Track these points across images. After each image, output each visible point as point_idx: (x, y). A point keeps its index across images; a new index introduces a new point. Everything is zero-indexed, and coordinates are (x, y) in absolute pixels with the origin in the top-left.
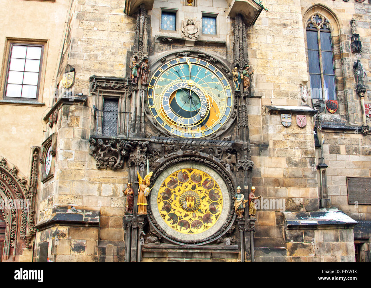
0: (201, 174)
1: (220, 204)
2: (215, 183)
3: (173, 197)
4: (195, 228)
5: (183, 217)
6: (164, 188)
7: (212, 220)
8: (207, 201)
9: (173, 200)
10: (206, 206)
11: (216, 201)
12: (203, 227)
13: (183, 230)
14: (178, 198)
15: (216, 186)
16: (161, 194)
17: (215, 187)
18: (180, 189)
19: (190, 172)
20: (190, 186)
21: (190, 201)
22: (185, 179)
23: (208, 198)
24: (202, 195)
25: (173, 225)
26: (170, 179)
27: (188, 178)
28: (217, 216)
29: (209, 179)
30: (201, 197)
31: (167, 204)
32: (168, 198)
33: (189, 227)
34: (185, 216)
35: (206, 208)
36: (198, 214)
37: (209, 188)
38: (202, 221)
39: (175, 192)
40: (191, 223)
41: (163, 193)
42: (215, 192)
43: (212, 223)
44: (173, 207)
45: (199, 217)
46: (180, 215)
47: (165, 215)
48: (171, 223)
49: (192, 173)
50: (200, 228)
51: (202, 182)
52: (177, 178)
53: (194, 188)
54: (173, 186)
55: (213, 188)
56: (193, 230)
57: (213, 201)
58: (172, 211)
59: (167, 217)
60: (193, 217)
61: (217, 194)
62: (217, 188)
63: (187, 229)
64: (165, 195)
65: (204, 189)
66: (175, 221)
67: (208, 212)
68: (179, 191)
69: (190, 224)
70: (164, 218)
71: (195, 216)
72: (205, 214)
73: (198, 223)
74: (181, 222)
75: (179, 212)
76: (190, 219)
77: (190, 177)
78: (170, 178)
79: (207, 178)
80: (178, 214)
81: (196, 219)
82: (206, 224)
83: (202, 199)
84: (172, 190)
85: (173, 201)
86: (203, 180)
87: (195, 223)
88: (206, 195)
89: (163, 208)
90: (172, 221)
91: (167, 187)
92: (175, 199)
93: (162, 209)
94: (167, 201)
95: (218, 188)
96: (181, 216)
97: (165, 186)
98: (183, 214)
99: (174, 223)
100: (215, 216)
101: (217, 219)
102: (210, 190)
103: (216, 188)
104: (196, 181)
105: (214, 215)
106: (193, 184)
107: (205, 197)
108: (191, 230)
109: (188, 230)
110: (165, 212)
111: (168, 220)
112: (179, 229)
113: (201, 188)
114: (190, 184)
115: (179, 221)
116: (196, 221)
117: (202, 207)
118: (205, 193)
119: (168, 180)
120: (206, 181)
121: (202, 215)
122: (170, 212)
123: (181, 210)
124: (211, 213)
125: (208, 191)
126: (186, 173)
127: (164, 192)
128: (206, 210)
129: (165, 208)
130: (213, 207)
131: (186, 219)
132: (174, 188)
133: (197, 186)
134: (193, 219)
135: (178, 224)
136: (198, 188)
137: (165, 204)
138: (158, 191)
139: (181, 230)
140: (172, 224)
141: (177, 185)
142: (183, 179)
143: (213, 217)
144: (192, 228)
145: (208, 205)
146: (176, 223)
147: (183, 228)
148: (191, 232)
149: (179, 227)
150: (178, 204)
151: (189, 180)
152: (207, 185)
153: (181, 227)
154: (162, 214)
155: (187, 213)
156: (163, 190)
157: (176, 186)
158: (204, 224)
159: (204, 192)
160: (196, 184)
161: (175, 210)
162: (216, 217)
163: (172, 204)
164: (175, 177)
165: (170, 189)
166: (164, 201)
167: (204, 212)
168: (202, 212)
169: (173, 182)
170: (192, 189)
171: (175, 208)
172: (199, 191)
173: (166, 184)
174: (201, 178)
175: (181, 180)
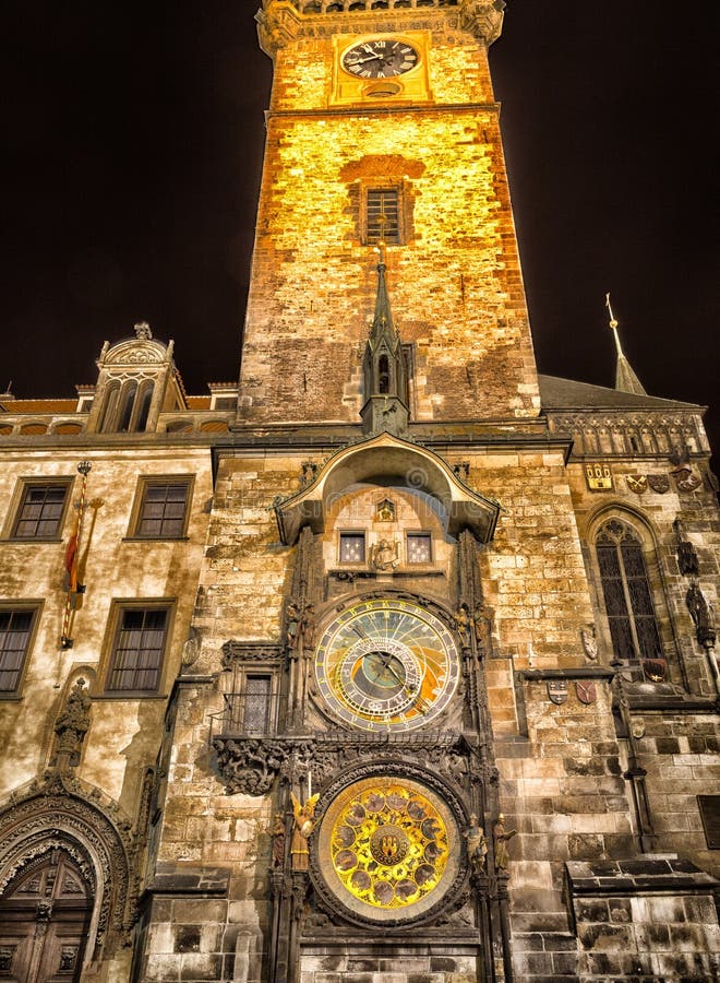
0: (350, 884)
1: (344, 818)
2: (335, 856)
3: (416, 865)
4: (402, 797)
5: (413, 824)
6: (425, 887)
7: (368, 798)
8: (361, 832)
9: (417, 861)
10: (367, 826)
11: (347, 825)
12: (389, 794)
13: (421, 804)
14: (407, 860)
15: (335, 849)
16: (434, 880)
17: (338, 849)
18: (398, 875)
19: (368, 895)
20: (379, 870)
21: (389, 845)
22: (382, 888)
23: (358, 837)
24: (365, 846)
25: (435, 818)
26: (407, 898)
27: (375, 887)
28: (357, 801)
29: (341, 869)
30: (368, 844)
31: (430, 858)
32: (425, 867)
33: (411, 803)
34: (410, 824)
35: (369, 822)
36: (387, 818)
37: (348, 853)
38: (386, 804)
39: (409, 873)
40: (405, 810)
41: (429, 880)
42: (342, 841)
43: (372, 793)
44: (422, 849)
45: (387, 813)
46: (416, 829)
47: (441, 840)
48: (438, 823)
49: (364, 893)
50: (395, 795)
51: (354, 868)
52: (394, 896)
53: (373, 866)
54: (408, 884)
55: (341, 849)
56: (407, 797)
57: (353, 827)
58: (427, 841)
59: (438, 835)
60: (396, 817)
61: (339, 837)
62: (336, 846)
63: (415, 802)
64: (427, 874)
65: (356, 855)
66: (428, 824)
67: (368, 814)
68: (400, 872)
69: (406, 807)
70: (445, 835)
71: (392, 816)
72: (375, 814)
73: (394, 803)
74: (420, 818)
75: (415, 836)
76: (403, 816)
77: (372, 887)
78: (406, 901)
79: (342, 872)
80: (419, 833)
81: (393, 812)
82: (382, 796)
83: (367, 840)
84: (412, 878)
85: (418, 859)
86: (351, 872)
87: (398, 805)
88: (358, 844)
89: (440, 853)
90: (434, 825)
91: (419, 887)
92: (413, 860)
93: (443, 853)
94: (427, 863)
95: (333, 846)
96: (415, 827)
97: (421, 890)
98: (411, 829)
99: (433, 820)
100: (360, 802)
102: (349, 849)
103: (338, 847)
104: (364, 876)
105: (362, 805)
106: (371, 873)
107: (362, 842)
108: (410, 797)
109: (413, 799)
110: (439, 845)
111: (439, 830)
112: (428, 808)
113: (361, 858)
114: (376, 876)
115: (423, 821)
117: (374, 826)
118: (358, 848)
119: (412, 898)
120: (347, 867)
122: (431, 841)
123: (411, 838)
124: (364, 810)
125: (352, 848)
126: (374, 898)
127: (427, 882)
128: (371, 818)
129: (436, 853)
130: (357, 819)
131: (408, 819)
132: (406, 881)
133: (366, 866)
134: (398, 814)
135: (426, 815)
136: (367, 861)
137: (433, 859)
138: (438, 887)
139: (426, 805)
140: (435, 820)
141: (399, 884)
142: (385, 890)
143: (365, 801)
144: (407, 800)
145: (365, 830)
146: (428, 820)
147: (421, 806)
148: (411, 795)
149: (427, 811)
150: (412, 850)
151: (374, 882)
152: (348, 859)
153: (423, 809)
154: (446, 844)
155: (404, 830)
156: (430, 885)
157: (402, 882)
159: (360, 851)
160: (366, 870)
161: (422, 842)
162: (360, 799)
163: (421, 854)
164: (398, 898)
165: (414, 881)
166: (433, 866)
167: (375, 816)
168: (378, 818)
169: (405, 891)
170: (377, 866)
171: (420, 846)
172: (366, 857)
173: (418, 893)
174: (354, 877)
175: (390, 889)
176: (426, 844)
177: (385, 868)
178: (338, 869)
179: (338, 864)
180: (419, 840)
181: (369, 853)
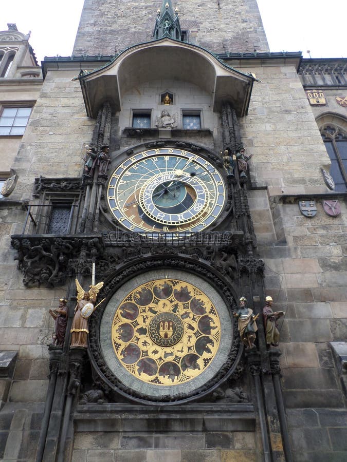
0: (117, 327)
1: (154, 285)
2: (126, 302)
3: (170, 359)
4: (204, 307)
6: (161, 378)
7: (182, 287)
8: (157, 304)
9: (174, 357)
10: (164, 304)
11: (152, 291)
12: (197, 297)
13: (214, 323)
14: (168, 350)
15: (130, 298)
16: (173, 381)
17: (131, 300)
18: (152, 353)
19: (120, 345)
20: (143, 338)
21: (166, 328)
22: (134, 350)
23: (151, 305)
24: (150, 314)
25: (215, 341)
26: (142, 373)
27: (130, 345)
28: (173, 283)
29: (121, 313)
30: (153, 315)
31: (185, 364)
33: (207, 316)
34: (193, 329)
35: (168, 303)
36: (181, 311)
37: (136, 309)
38: (190, 301)
39: (160, 359)
40: (199, 317)
41: (169, 377)
42: (139, 297)
43: (187, 286)
44: (185, 352)
45: (184, 308)
46: (194, 336)
47: (204, 360)
48: (213, 346)
49: (120, 341)
50: (201, 301)
51: (129, 321)
52: (136, 363)
53: (142, 331)
54: (153, 365)
55: (133, 302)
56: (208, 310)
57: (154, 296)
58: (194, 351)
59: (206, 355)
60: (188, 316)
61: (140, 293)
62: (132, 297)
63: (210, 318)
64: (172, 372)
65: (140, 314)
66: (206, 340)
67: (172, 297)
68: (155, 352)
69: (201, 316)
70: (210, 359)
71: (186, 313)
72: (177, 301)
73: (195, 306)
74: (204, 331)
75: (189, 340)
76: (194, 319)
77: (128, 343)
78: (140, 375)
79: (120, 316)
80: (194, 340)
81: (189, 310)
82: (192, 294)
83: (155, 312)
84: (159, 364)
85: (176, 357)
86: (125, 321)
87: (197, 309)
88: (147, 309)
89: (196, 367)
90: (209, 346)
91: (157, 375)
92: (172, 354)
93: (197, 370)
94: (179, 365)
95: (131, 295)
96: (195, 334)
97: (157, 378)
98: (190, 332)
99: (211, 342)
100: (174, 285)
101: (178, 282)
102: (138, 306)
103: (133, 299)
104: (130, 331)
105: (174, 288)
106: (137, 334)
107: (151, 310)
108: (210, 312)
109: (211, 316)
110: (200, 362)
111: (209, 351)
112: (216, 331)
113: (140, 319)
114: (138, 339)
115: (204, 335)
116: (192, 310)
117: (169, 309)
118: (144, 311)
119: (145, 377)
120: (126, 316)
121: (180, 304)
122: (196, 353)
123: (185, 338)
124: (172, 293)
125: (140, 308)
126: (122, 351)
127: (167, 377)
128: (171, 302)
129: (193, 364)
130: (162, 293)
131: (195, 325)
132: (154, 362)
133: (138, 327)
134: (191, 315)
135: (210, 333)
136: (142, 324)
137: (186, 367)
138: (170, 387)
139: (217, 327)
140: (213, 343)
141: (147, 358)
142: (134, 353)
143: (178, 288)
144: (206, 312)
145: (162, 302)
146: (208, 337)
147: (212, 325)
148: (212, 311)
149: (213, 332)
150: (178, 346)
151: (132, 341)
152: (131, 312)
153: (212, 328)
154: (205, 365)
155: (186, 329)
156: (166, 381)
157: (150, 360)
158: (193, 297)
159: (144, 314)
160: (135, 329)
161: (189, 348)
162: (176, 283)
163: (182, 355)
164: (137, 367)
165: (159, 367)
166: (182, 371)
167: (175, 303)
168: (176, 306)
169: (147, 367)
170: (145, 334)
171: (186, 350)
172: (144, 322)
173: (153, 377)
174: (124, 326)
175: (138, 356)
176: (191, 352)
177: (149, 340)
178: (119, 311)
179: (122, 308)
180: (189, 345)
181: (148, 321)
